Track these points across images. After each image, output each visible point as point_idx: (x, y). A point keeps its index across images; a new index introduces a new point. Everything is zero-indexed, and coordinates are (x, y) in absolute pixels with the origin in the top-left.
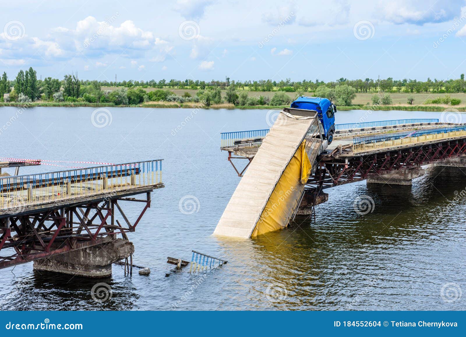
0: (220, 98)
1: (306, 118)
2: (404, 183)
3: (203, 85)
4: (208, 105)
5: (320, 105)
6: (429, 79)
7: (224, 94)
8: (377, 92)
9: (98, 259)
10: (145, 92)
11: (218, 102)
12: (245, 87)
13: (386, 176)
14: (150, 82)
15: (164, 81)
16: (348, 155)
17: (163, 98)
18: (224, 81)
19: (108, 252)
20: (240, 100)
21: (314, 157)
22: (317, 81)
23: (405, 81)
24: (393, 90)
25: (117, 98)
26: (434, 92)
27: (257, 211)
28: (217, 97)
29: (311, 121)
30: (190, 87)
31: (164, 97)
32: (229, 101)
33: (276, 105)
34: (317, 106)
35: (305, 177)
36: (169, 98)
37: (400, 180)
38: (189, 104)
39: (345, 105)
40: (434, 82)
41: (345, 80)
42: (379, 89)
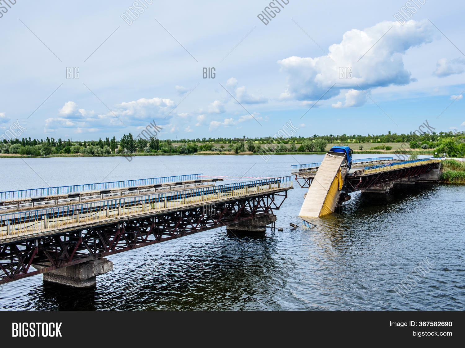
0: (244, 148)
1: (340, 156)
2: (382, 192)
3: (230, 141)
4: (237, 153)
5: (346, 150)
6: (369, 134)
7: (246, 146)
9: (261, 223)
10: (197, 146)
11: (243, 151)
12: (256, 142)
13: (371, 188)
14: (196, 139)
15: (205, 139)
16: (361, 175)
17: (209, 149)
18: (242, 138)
19: (266, 219)
20: (256, 149)
21: (344, 176)
22: (300, 137)
23: (354, 136)
24: (348, 141)
25: (181, 150)
26: (373, 142)
27: (320, 204)
28: (242, 148)
29: (343, 158)
30: (222, 142)
31: (210, 148)
32: (250, 150)
33: (278, 152)
34: (344, 150)
35: (341, 187)
36: (213, 149)
37: (380, 190)
38: (225, 152)
39: (320, 151)
40: (372, 136)
41: (317, 136)
42: (339, 141)
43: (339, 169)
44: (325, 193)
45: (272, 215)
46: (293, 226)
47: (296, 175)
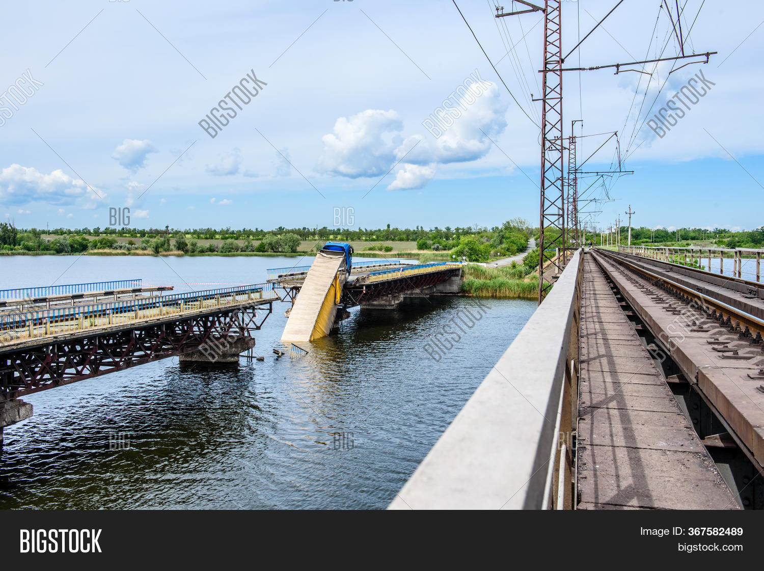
0: (169, 245)
1: (337, 257)
2: (388, 308)
3: (143, 233)
4: (157, 252)
6: (360, 228)
7: (173, 242)
8: (316, 240)
9: (233, 349)
10: (87, 240)
11: (168, 250)
12: (187, 235)
13: (375, 303)
14: (83, 230)
15: (99, 229)
16: (365, 284)
17: (108, 246)
18: (164, 229)
19: (241, 345)
20: (189, 247)
21: (342, 285)
22: (257, 229)
23: (339, 230)
24: (330, 238)
25: (59, 246)
26: (366, 240)
27: (311, 323)
28: (166, 244)
29: (341, 259)
30: (130, 235)
31: (110, 244)
32: (179, 249)
33: (225, 252)
34: (342, 249)
35: (338, 300)
36: (115, 246)
37: (386, 306)
38: (137, 251)
39: (291, 252)
40: (364, 231)
41: (283, 229)
42: (317, 237)
43: (336, 275)
44: (317, 309)
45: (250, 338)
46: (278, 354)
47: (274, 284)
